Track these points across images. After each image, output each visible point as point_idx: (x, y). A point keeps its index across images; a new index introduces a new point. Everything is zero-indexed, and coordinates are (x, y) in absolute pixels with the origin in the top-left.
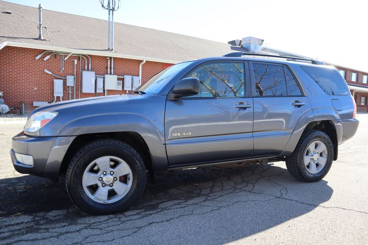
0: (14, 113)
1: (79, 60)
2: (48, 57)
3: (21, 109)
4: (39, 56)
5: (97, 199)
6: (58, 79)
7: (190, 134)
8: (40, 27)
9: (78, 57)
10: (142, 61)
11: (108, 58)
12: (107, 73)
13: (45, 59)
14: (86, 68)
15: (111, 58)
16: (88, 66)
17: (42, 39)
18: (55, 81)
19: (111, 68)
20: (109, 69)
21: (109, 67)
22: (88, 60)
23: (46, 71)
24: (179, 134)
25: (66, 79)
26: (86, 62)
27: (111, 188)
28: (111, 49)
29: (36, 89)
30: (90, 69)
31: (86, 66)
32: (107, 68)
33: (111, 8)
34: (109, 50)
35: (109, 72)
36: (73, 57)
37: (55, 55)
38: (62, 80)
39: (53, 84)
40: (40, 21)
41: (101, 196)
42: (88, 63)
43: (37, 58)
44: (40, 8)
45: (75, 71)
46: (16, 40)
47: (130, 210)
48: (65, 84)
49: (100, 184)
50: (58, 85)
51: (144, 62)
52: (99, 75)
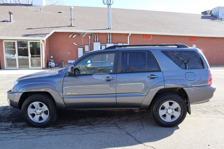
0: (59, 66)
1: (92, 36)
2: (75, 36)
3: (62, 64)
4: (71, 36)
5: (34, 120)
6: (80, 47)
7: (76, 93)
8: (71, 19)
9: (91, 34)
10: (129, 34)
11: (108, 34)
12: (108, 43)
13: (74, 37)
14: (96, 41)
15: (110, 33)
16: (97, 39)
17: (73, 26)
18: (79, 48)
19: (110, 40)
20: (109, 40)
21: (109, 39)
22: (97, 36)
23: (74, 44)
24: (70, 93)
25: (84, 48)
26: (96, 37)
27: (41, 116)
28: (110, 28)
29: (69, 53)
30: (98, 41)
31: (96, 39)
32: (108, 39)
33: (109, 3)
34: (108, 29)
35: (109, 42)
36: (88, 34)
37: (79, 34)
38: (82, 48)
39: (77, 50)
40: (71, 16)
41: (36, 119)
42: (97, 38)
43: (70, 37)
44: (71, 9)
45: (89, 42)
46: (59, 28)
47: (49, 127)
48: (84, 50)
49: (35, 114)
50: (80, 50)
51: (130, 34)
52: (103, 44)
